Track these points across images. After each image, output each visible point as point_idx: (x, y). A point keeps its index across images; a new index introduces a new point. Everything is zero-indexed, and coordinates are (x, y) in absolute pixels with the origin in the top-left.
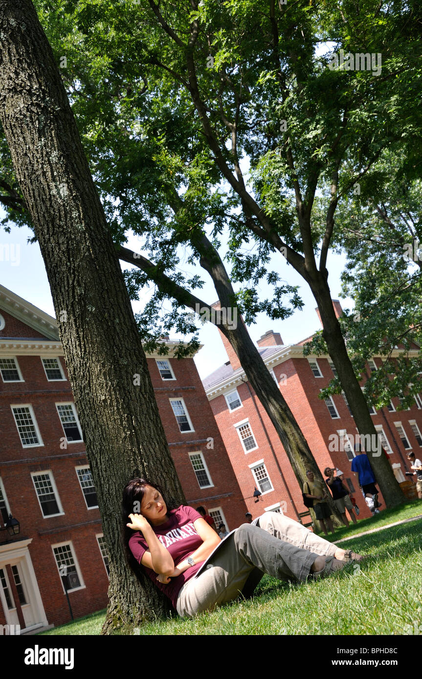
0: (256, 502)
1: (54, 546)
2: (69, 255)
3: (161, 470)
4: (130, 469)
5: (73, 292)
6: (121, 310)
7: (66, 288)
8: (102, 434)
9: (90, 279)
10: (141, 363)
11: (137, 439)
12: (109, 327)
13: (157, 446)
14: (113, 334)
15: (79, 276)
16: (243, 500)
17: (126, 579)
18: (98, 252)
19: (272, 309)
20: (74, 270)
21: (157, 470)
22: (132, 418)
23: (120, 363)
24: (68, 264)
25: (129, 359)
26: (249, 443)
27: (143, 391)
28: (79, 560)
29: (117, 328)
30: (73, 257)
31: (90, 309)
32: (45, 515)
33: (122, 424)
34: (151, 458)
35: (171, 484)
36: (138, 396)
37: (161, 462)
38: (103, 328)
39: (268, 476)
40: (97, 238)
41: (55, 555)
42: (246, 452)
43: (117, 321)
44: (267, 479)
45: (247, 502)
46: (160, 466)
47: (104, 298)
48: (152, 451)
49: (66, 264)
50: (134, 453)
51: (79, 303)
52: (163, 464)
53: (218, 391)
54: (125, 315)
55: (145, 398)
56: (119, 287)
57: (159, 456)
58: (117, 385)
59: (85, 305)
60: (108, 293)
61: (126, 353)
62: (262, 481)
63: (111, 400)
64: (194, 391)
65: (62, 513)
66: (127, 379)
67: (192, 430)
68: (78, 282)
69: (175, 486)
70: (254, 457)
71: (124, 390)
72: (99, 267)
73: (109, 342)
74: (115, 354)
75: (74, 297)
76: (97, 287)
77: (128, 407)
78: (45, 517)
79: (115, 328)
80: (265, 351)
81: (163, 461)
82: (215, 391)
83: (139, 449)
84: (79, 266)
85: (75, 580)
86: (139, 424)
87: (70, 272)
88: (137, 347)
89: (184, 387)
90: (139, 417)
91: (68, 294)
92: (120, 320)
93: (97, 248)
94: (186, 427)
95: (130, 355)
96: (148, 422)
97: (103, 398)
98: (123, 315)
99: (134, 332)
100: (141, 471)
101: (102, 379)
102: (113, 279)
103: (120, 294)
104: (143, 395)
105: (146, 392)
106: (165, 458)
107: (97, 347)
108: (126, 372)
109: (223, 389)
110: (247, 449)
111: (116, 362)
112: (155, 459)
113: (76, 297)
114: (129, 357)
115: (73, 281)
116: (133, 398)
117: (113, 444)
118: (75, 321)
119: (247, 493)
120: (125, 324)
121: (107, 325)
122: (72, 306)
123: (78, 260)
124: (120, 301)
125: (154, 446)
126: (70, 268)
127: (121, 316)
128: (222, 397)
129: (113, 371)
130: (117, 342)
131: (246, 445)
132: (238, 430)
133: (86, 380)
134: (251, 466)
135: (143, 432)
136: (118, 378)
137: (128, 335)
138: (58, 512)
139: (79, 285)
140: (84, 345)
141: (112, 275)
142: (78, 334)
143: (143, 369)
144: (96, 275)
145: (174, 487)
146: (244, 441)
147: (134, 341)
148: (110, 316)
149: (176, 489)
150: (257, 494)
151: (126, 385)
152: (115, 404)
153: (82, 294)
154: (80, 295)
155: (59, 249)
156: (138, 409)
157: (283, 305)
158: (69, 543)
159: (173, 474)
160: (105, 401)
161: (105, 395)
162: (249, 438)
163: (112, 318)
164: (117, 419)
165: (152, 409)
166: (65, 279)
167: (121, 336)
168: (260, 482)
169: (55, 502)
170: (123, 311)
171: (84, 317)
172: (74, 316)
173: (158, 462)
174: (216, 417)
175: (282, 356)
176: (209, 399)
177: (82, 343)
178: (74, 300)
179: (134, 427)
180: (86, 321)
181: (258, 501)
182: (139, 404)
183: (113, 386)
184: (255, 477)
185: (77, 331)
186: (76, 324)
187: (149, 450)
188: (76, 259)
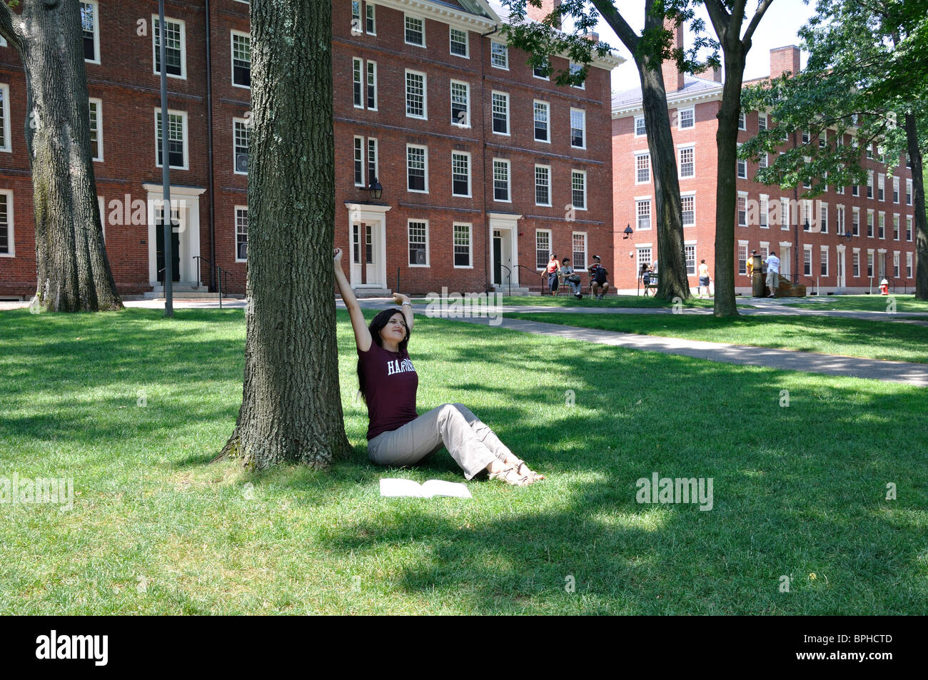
0: (624, 238)
1: (410, 220)
2: (269, 70)
3: (310, 329)
4: (275, 319)
5: (264, 114)
6: (313, 147)
7: (259, 107)
8: (259, 274)
9: (285, 104)
10: (321, 210)
11: (291, 291)
12: (291, 164)
13: (313, 303)
14: (295, 172)
15: (273, 97)
16: (612, 232)
17: (249, 418)
18: (302, 74)
19: (685, 60)
20: (270, 88)
21: (305, 328)
22: (291, 268)
23: (295, 206)
24: (266, 80)
25: (307, 204)
26: (643, 176)
27: (314, 241)
28: (430, 241)
29: (302, 166)
30: (273, 73)
31: (276, 138)
32: (410, 188)
33: (279, 272)
34: (302, 314)
35: (317, 345)
36: (306, 246)
37: (311, 322)
38: (285, 164)
39: (650, 214)
40: (306, 58)
41: (409, 228)
42: (637, 183)
43: (305, 159)
44: (648, 216)
45: (616, 236)
46: (309, 325)
47: (295, 130)
48: (305, 307)
49: (264, 80)
50: (284, 305)
51: (267, 128)
52: (314, 324)
53: (630, 111)
54: (317, 153)
55: (314, 250)
56: (319, 120)
57: (312, 313)
58: (285, 230)
59: (272, 133)
60: (301, 125)
61: (305, 196)
62: (643, 217)
63: (274, 243)
64: (600, 106)
65: (426, 191)
66: (298, 225)
67: (584, 148)
68: (271, 104)
69: (322, 347)
70: (643, 190)
71: (292, 236)
72: (300, 92)
73: (288, 182)
74: (291, 195)
75: (263, 119)
76: (291, 115)
77: (291, 255)
78: (409, 190)
79: (299, 166)
80: (695, 83)
81: (315, 320)
82: (627, 110)
83: (290, 302)
84: (276, 86)
85: (421, 257)
86: (298, 276)
87: (265, 90)
88: (322, 191)
89: (590, 100)
90: (300, 269)
91: (259, 114)
92: (307, 159)
93: (302, 70)
94: (578, 142)
95: (310, 198)
96: (310, 277)
97: (267, 238)
98: (314, 153)
99: (323, 173)
100: (286, 325)
101: (271, 219)
102: (313, 110)
103: (317, 129)
104: (313, 246)
105: (317, 243)
106: (318, 317)
107: (274, 182)
108: (300, 218)
109: (636, 110)
110: (639, 180)
111: (290, 204)
112: (306, 316)
113: (265, 121)
114: (307, 201)
115: (267, 101)
116: (299, 247)
117: (266, 287)
118: (259, 145)
119: (619, 226)
120: (314, 164)
121: (291, 161)
122: (259, 129)
123: (277, 79)
124: (316, 136)
125: (308, 303)
126: (266, 86)
127: (310, 154)
128: (632, 118)
129: (284, 213)
130: (298, 182)
131: (639, 176)
132: (636, 158)
133: (256, 212)
134: (636, 198)
135: (301, 285)
136: (288, 221)
137: (314, 178)
138: (423, 189)
139: (271, 108)
140: (262, 176)
141: (314, 106)
142: (259, 161)
143: (324, 216)
144: (292, 101)
145: (320, 349)
146: (639, 171)
147: (320, 185)
148: (296, 152)
149: (322, 350)
150: (629, 231)
151: (294, 231)
152: (277, 247)
153: (272, 119)
154: (269, 120)
155: (262, 59)
156: (303, 260)
157: (697, 59)
158: (426, 222)
159: (323, 334)
160: (269, 242)
161: (270, 236)
162: (645, 171)
163: (298, 155)
164: (276, 264)
165: (321, 262)
166: (260, 96)
167: (304, 177)
168: (640, 217)
169: (423, 178)
170: (315, 149)
171: (268, 145)
172: (259, 139)
173: (309, 320)
174: (614, 138)
175: (710, 95)
176: (613, 118)
177: (261, 173)
178: (263, 123)
179: (291, 278)
180: (269, 149)
181: (627, 238)
182: (304, 255)
183: (280, 229)
184: (637, 211)
185: (259, 157)
186: (259, 150)
187: (302, 305)
188: (275, 78)
